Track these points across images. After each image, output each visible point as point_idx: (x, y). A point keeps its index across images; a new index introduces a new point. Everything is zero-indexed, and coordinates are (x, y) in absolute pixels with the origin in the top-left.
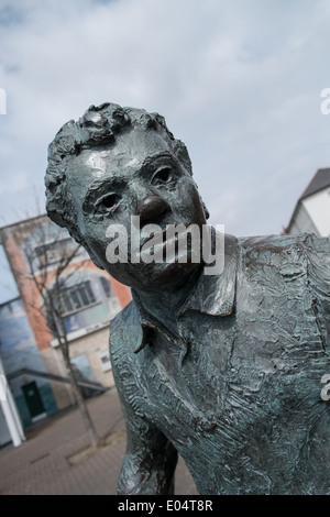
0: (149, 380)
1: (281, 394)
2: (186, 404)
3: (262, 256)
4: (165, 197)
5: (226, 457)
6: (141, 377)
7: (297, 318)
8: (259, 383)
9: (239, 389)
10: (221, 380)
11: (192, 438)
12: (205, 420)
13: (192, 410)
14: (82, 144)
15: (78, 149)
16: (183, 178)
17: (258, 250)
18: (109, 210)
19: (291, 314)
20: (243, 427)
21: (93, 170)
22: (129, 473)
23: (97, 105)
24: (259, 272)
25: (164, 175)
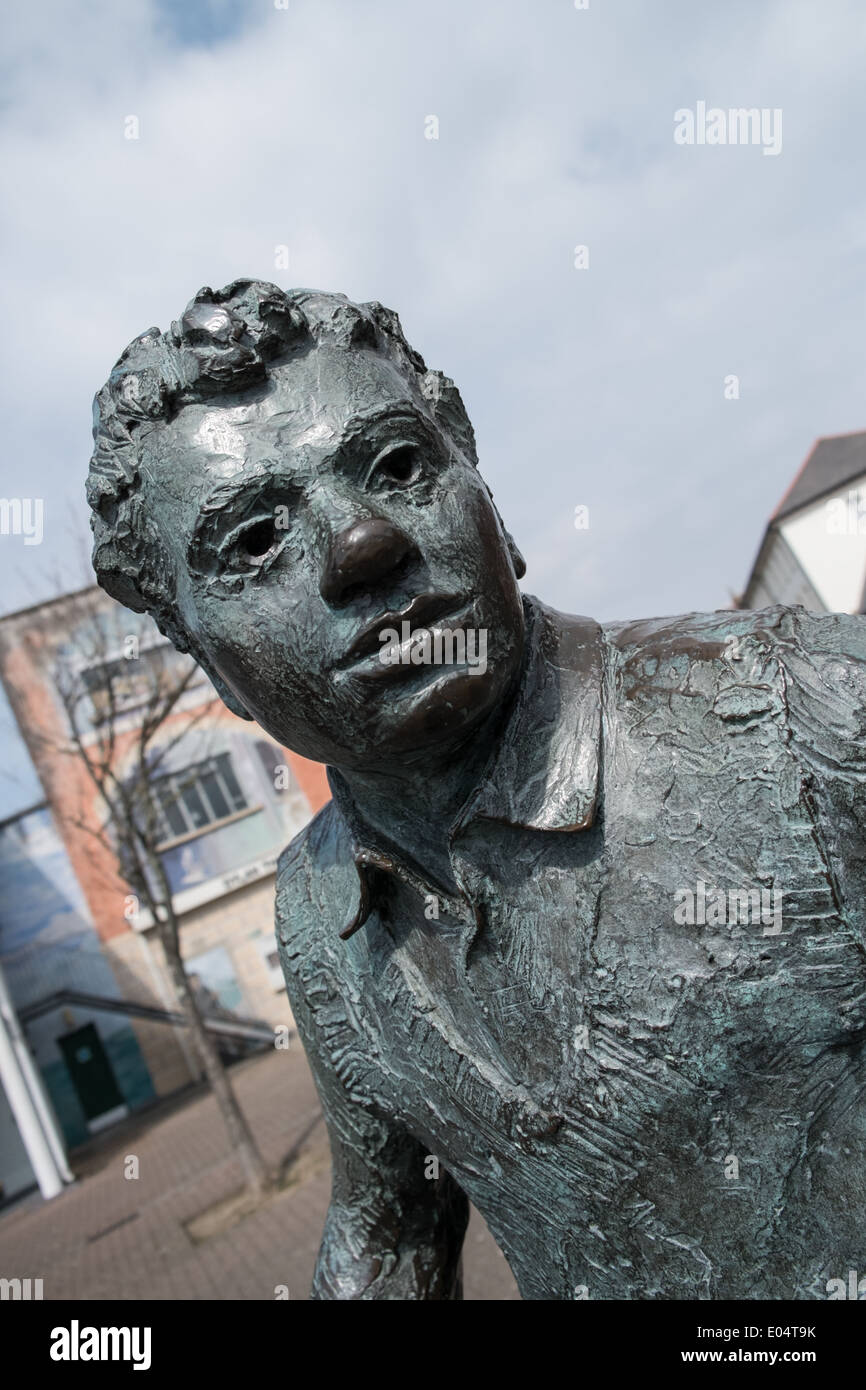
0: (384, 1007)
1: (729, 1032)
2: (483, 1068)
3: (667, 669)
4: (405, 524)
5: (592, 1205)
6: (363, 1002)
7: (764, 830)
8: (670, 1005)
9: (620, 1023)
10: (571, 1000)
11: (500, 1157)
12: (532, 1108)
13: (497, 1082)
14: (180, 391)
15: (171, 405)
16: (452, 470)
17: (656, 656)
18: (257, 561)
19: (748, 820)
20: (633, 1124)
21: (211, 458)
22: (340, 1256)
23: (219, 286)
24: (661, 713)
25: (400, 464)
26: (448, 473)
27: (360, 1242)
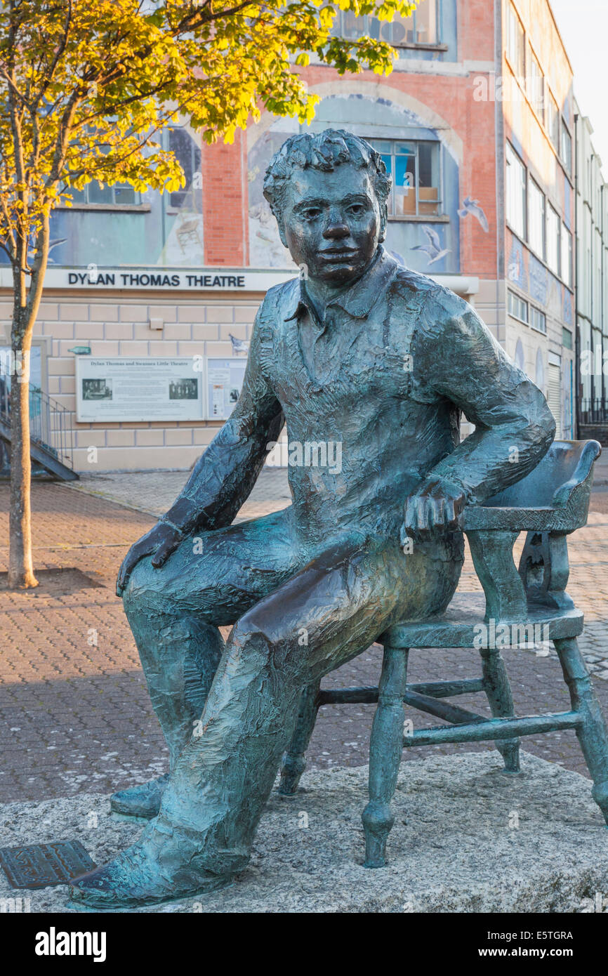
4: (350, 224)
8: (361, 370)
9: (347, 370)
10: (338, 360)
14: (310, 164)
15: (306, 166)
18: (311, 217)
20: (339, 396)
25: (356, 208)
26: (368, 214)
27: (237, 430)
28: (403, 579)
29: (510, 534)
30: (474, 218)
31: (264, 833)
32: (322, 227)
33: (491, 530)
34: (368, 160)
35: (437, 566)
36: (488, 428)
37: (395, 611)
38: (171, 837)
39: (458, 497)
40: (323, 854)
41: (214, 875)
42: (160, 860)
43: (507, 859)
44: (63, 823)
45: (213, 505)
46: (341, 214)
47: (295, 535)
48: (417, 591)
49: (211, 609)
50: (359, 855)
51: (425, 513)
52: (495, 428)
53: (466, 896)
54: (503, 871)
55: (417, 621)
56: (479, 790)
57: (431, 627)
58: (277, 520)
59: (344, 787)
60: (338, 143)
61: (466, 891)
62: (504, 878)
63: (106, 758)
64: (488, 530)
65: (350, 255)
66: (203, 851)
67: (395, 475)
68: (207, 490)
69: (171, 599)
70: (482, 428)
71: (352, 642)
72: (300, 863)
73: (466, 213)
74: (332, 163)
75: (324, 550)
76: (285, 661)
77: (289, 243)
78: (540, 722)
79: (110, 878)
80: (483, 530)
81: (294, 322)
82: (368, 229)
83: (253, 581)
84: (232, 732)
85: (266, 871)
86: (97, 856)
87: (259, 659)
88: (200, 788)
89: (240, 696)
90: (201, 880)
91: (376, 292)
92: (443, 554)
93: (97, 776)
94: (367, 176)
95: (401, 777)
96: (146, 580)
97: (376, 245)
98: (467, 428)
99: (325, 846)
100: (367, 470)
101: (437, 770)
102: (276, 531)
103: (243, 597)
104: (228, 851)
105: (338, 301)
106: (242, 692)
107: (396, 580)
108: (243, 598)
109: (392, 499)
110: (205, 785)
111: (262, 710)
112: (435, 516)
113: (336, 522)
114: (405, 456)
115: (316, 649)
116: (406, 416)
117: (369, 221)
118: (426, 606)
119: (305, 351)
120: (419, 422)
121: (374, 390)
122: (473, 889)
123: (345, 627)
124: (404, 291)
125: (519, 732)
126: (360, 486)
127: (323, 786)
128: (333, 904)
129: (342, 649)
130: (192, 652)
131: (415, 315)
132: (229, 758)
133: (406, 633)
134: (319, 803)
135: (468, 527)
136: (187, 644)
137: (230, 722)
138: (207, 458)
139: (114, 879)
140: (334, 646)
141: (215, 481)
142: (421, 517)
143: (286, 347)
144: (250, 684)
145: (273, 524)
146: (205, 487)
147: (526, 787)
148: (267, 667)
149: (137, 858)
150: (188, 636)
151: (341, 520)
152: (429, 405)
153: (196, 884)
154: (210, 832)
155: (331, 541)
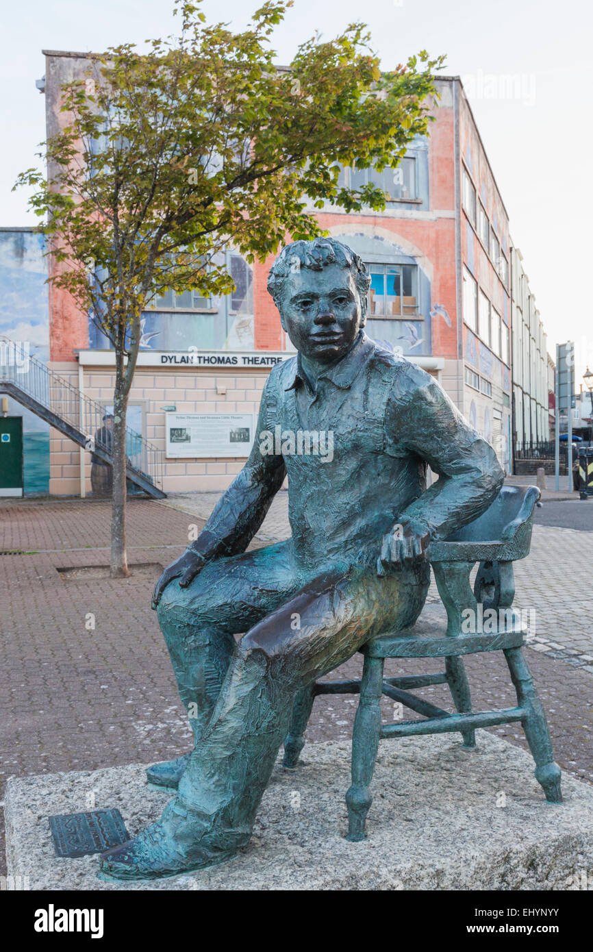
3: (379, 365)
4: (335, 314)
7: (378, 405)
14: (304, 264)
15: (301, 266)
17: (380, 361)
18: (304, 307)
19: (376, 402)
24: (373, 374)
25: (341, 300)
26: (351, 305)
27: (249, 477)
28: (380, 600)
29: (467, 564)
30: (441, 317)
31: (268, 805)
32: (313, 315)
33: (451, 561)
34: (350, 262)
35: (408, 589)
36: (450, 478)
37: (373, 627)
38: (186, 818)
39: (424, 535)
40: (314, 827)
41: (221, 850)
42: (177, 838)
43: (465, 833)
44: (109, 791)
45: (230, 537)
46: (329, 305)
47: (294, 563)
48: (391, 610)
49: (226, 621)
50: (344, 828)
51: (397, 549)
52: (454, 477)
53: (431, 870)
54: (462, 846)
55: (392, 633)
56: (443, 765)
57: (402, 641)
58: (280, 549)
59: (335, 761)
60: (326, 248)
61: (432, 866)
62: (463, 853)
63: (168, 711)
64: (449, 561)
65: (336, 338)
66: (211, 831)
67: (374, 515)
68: (225, 524)
69: (194, 613)
70: (444, 478)
71: (337, 654)
72: (295, 834)
73: (435, 314)
74: (321, 264)
75: (316, 576)
76: (281, 672)
77: (287, 329)
78: (492, 717)
79: (134, 853)
80: (445, 561)
81: (293, 391)
82: (351, 317)
83: (260, 599)
84: (236, 731)
85: (266, 843)
86: (131, 825)
87: (258, 670)
88: (210, 777)
89: (242, 701)
90: (211, 854)
91: (358, 367)
92: (413, 580)
93: (160, 725)
94: (350, 274)
95: (381, 751)
96: (175, 597)
97: (357, 330)
98: (432, 477)
99: (317, 819)
100: (350, 512)
101: (410, 745)
102: (279, 558)
103: (252, 611)
104: (233, 830)
105: (328, 375)
106: (243, 699)
107: (374, 602)
108: (252, 613)
109: (372, 534)
110: (213, 775)
111: (261, 713)
112: (405, 551)
113: (325, 552)
114: (382, 500)
115: (306, 661)
116: (382, 468)
117: (352, 310)
118: (399, 622)
119: (301, 415)
120: (392, 474)
121: (356, 447)
122: (437, 863)
123: (331, 643)
124: (380, 367)
125: (476, 725)
126: (345, 524)
127: (317, 759)
128: (320, 878)
129: (328, 661)
130: (211, 655)
131: (389, 387)
132: (234, 753)
133: (382, 645)
134: (314, 776)
135: (433, 559)
136: (207, 649)
137: (234, 723)
138: (226, 499)
139: (137, 854)
140: (322, 658)
141: (232, 517)
142: (394, 552)
143: (286, 412)
144: (251, 692)
145: (277, 552)
146: (224, 522)
147: (481, 762)
148: (265, 677)
149: (157, 835)
150: (208, 642)
151: (330, 551)
152: (400, 459)
153: (206, 858)
154: (217, 815)
155: (322, 569)
